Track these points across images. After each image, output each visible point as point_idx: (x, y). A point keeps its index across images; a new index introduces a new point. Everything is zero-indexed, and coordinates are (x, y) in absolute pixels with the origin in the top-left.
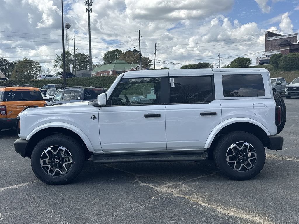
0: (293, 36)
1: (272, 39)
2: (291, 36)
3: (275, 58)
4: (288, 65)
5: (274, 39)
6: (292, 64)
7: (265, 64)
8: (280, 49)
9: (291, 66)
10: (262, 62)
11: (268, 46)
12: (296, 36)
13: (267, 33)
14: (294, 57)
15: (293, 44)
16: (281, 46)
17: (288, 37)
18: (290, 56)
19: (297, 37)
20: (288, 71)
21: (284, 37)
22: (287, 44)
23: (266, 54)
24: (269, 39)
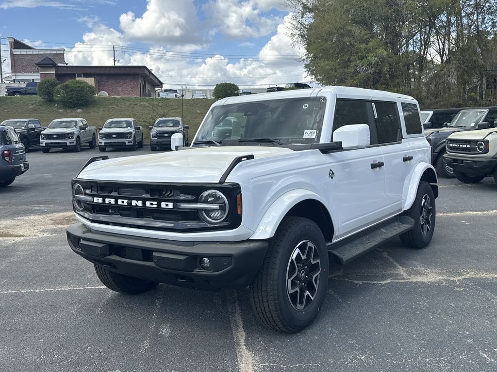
0: (58, 52)
1: (22, 53)
2: (55, 52)
3: (48, 86)
4: (70, 98)
5: (25, 53)
6: (77, 98)
7: (18, 95)
8: (38, 72)
9: (76, 102)
10: (11, 91)
11: (16, 65)
12: (62, 52)
13: (12, 41)
14: (78, 87)
15: (60, 65)
16: (40, 67)
17: (49, 52)
18: (73, 85)
19: (63, 54)
20: (71, 108)
21: (37, 53)
22: (51, 64)
23: (14, 78)
24: (17, 52)
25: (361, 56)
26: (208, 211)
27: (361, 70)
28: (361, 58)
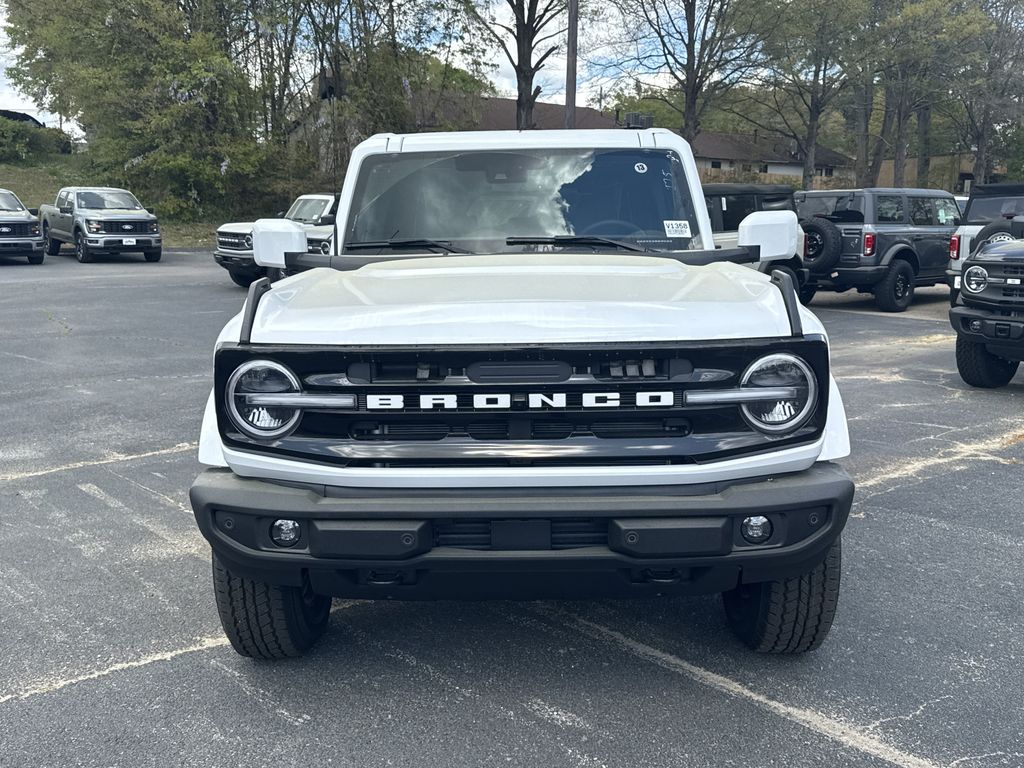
25: (174, 65)
26: (763, 407)
27: (179, 95)
28: (176, 70)
